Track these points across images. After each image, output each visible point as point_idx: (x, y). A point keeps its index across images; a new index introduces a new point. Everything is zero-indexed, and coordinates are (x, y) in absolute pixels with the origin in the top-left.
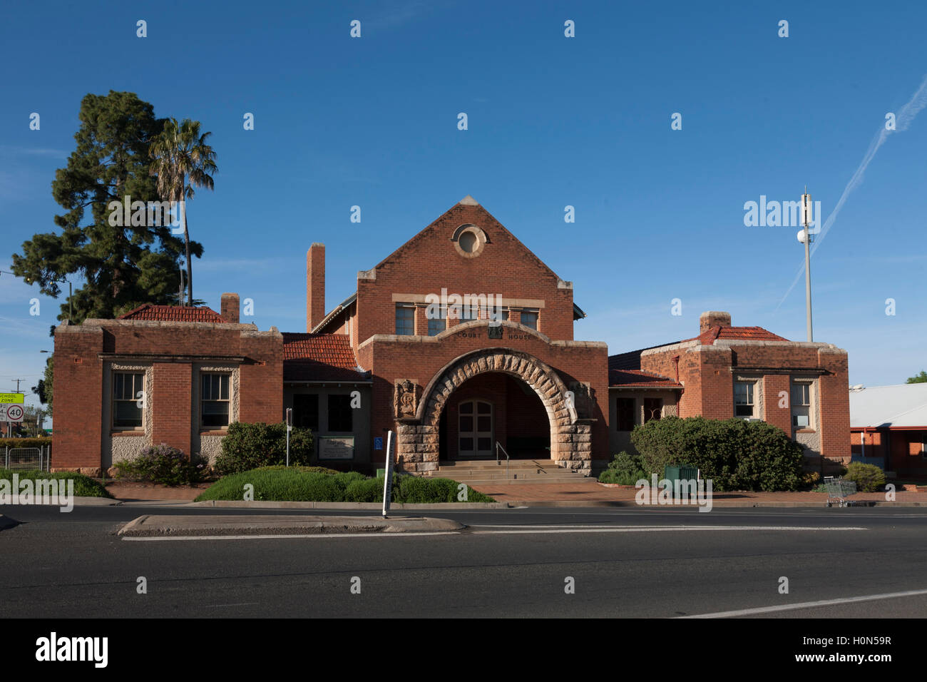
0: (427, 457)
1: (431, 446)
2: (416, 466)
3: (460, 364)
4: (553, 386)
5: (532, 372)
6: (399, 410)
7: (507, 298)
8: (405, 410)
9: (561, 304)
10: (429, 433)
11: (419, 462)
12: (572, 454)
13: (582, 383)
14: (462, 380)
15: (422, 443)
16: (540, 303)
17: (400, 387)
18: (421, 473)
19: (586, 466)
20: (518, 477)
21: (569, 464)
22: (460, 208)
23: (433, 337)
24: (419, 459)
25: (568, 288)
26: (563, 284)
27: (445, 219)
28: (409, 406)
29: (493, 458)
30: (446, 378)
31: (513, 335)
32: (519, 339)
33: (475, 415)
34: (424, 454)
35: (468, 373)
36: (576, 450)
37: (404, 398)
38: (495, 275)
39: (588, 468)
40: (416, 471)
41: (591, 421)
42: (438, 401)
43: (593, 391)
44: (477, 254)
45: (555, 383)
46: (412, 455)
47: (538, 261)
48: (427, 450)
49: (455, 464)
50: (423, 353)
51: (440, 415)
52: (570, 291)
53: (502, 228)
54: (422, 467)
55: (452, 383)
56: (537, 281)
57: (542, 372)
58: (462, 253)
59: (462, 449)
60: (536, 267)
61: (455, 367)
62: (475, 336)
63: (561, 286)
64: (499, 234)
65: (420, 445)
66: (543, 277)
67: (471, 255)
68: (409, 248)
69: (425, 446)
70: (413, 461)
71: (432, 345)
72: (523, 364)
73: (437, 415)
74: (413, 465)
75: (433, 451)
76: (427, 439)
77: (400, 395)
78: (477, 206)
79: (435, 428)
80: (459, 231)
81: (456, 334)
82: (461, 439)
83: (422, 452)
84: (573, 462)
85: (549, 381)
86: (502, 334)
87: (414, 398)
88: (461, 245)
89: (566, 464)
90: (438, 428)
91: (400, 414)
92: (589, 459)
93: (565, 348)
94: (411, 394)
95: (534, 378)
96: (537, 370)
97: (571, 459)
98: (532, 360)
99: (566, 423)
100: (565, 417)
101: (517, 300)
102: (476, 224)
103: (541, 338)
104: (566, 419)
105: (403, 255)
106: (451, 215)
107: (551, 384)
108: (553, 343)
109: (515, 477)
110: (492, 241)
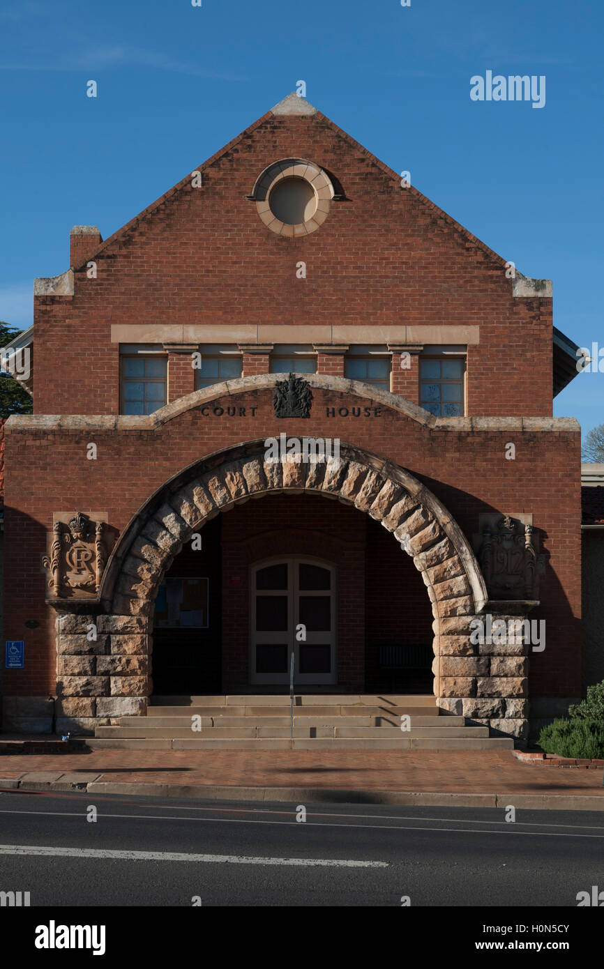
0: (119, 684)
1: (128, 662)
2: (94, 705)
3: (197, 474)
4: (428, 523)
5: (375, 491)
6: (62, 581)
7: (385, 324)
8: (74, 579)
9: (523, 332)
10: (124, 631)
11: (101, 695)
12: (475, 683)
13: (508, 515)
14: (203, 511)
15: (108, 653)
16: (468, 334)
17: (63, 529)
18: (104, 721)
19: (511, 710)
20: (318, 733)
21: (468, 706)
22: (272, 124)
23: (144, 417)
24: (100, 690)
25: (540, 294)
26: (528, 285)
27: (236, 151)
28: (86, 573)
29: (282, 690)
30: (165, 507)
31: (336, 408)
32: (350, 417)
33: (293, 593)
34: (113, 679)
35: (219, 497)
36: (488, 674)
37: (75, 555)
38: (356, 273)
39: (516, 716)
40: (95, 716)
41: (527, 606)
42: (145, 561)
43: (539, 535)
44: (312, 228)
45: (434, 517)
46: (84, 679)
47: (464, 235)
48: (119, 669)
49: (189, 702)
50: (119, 453)
51: (152, 591)
52: (545, 303)
53: (375, 164)
54: (107, 707)
55: (179, 519)
56: (461, 282)
57: (401, 493)
58: (277, 227)
59: (260, 669)
60: (460, 250)
61: (186, 484)
62: (242, 412)
63: (520, 291)
64: (366, 177)
65: (102, 657)
66: (476, 273)
67: (299, 230)
68: (150, 222)
69: (113, 661)
70: (86, 694)
71: (141, 435)
72: (352, 474)
73: (142, 592)
74: (87, 701)
75: (133, 673)
76: (119, 644)
77: (64, 547)
78: (312, 117)
79: (139, 621)
80: (269, 174)
81: (196, 408)
82: (259, 647)
83: (107, 673)
84: (479, 701)
85: (417, 513)
86: (309, 406)
87: (97, 553)
88: (274, 208)
89: (459, 706)
90: (144, 620)
91: (64, 588)
92: (519, 696)
93: (468, 434)
94: (89, 546)
95: (380, 505)
96: (387, 488)
97: (473, 693)
98: (376, 465)
99: (461, 610)
100: (459, 595)
101: (409, 328)
102: (309, 158)
103: (406, 412)
104: (461, 601)
105: (137, 239)
106: (249, 142)
107: (422, 520)
108: (440, 422)
109: (313, 732)
110: (348, 195)
